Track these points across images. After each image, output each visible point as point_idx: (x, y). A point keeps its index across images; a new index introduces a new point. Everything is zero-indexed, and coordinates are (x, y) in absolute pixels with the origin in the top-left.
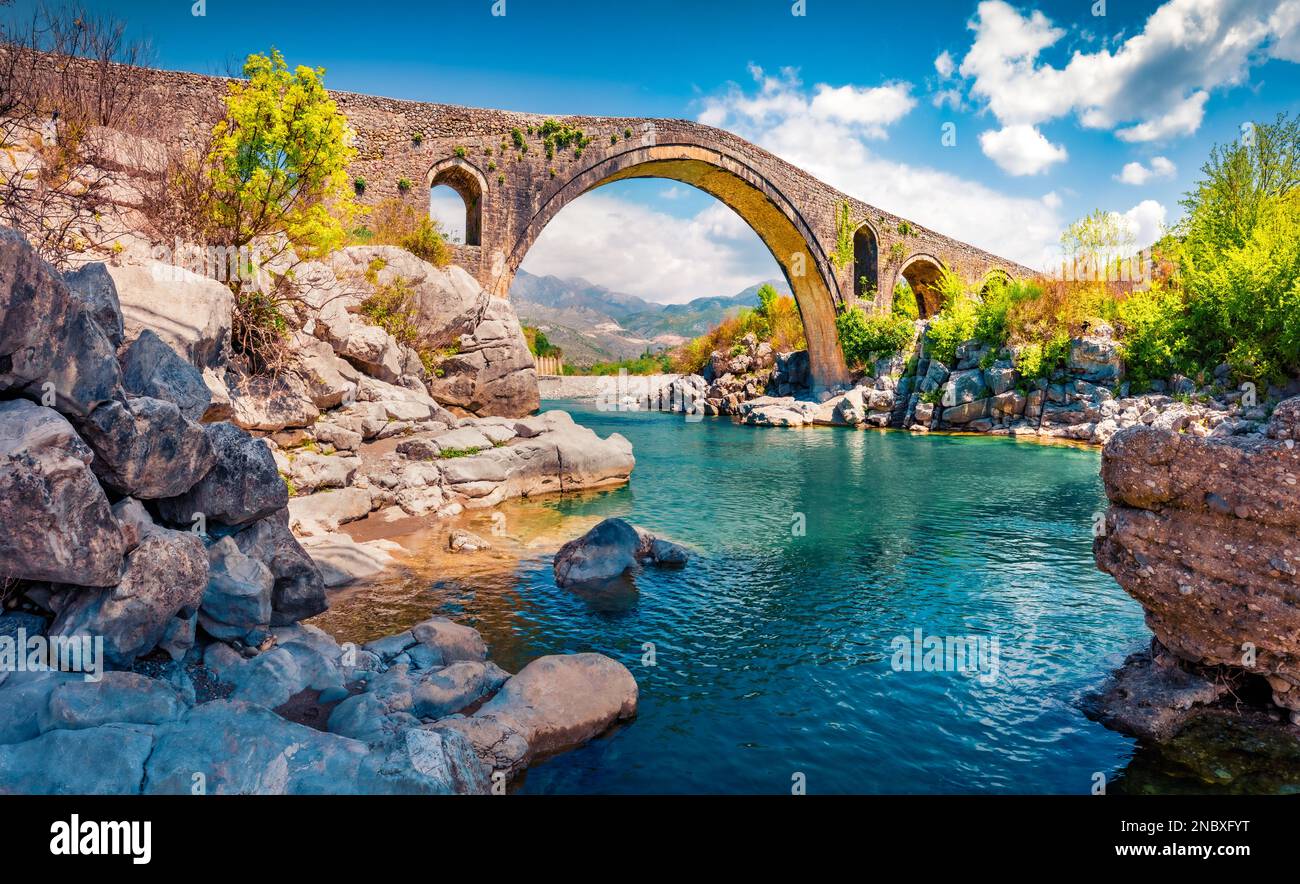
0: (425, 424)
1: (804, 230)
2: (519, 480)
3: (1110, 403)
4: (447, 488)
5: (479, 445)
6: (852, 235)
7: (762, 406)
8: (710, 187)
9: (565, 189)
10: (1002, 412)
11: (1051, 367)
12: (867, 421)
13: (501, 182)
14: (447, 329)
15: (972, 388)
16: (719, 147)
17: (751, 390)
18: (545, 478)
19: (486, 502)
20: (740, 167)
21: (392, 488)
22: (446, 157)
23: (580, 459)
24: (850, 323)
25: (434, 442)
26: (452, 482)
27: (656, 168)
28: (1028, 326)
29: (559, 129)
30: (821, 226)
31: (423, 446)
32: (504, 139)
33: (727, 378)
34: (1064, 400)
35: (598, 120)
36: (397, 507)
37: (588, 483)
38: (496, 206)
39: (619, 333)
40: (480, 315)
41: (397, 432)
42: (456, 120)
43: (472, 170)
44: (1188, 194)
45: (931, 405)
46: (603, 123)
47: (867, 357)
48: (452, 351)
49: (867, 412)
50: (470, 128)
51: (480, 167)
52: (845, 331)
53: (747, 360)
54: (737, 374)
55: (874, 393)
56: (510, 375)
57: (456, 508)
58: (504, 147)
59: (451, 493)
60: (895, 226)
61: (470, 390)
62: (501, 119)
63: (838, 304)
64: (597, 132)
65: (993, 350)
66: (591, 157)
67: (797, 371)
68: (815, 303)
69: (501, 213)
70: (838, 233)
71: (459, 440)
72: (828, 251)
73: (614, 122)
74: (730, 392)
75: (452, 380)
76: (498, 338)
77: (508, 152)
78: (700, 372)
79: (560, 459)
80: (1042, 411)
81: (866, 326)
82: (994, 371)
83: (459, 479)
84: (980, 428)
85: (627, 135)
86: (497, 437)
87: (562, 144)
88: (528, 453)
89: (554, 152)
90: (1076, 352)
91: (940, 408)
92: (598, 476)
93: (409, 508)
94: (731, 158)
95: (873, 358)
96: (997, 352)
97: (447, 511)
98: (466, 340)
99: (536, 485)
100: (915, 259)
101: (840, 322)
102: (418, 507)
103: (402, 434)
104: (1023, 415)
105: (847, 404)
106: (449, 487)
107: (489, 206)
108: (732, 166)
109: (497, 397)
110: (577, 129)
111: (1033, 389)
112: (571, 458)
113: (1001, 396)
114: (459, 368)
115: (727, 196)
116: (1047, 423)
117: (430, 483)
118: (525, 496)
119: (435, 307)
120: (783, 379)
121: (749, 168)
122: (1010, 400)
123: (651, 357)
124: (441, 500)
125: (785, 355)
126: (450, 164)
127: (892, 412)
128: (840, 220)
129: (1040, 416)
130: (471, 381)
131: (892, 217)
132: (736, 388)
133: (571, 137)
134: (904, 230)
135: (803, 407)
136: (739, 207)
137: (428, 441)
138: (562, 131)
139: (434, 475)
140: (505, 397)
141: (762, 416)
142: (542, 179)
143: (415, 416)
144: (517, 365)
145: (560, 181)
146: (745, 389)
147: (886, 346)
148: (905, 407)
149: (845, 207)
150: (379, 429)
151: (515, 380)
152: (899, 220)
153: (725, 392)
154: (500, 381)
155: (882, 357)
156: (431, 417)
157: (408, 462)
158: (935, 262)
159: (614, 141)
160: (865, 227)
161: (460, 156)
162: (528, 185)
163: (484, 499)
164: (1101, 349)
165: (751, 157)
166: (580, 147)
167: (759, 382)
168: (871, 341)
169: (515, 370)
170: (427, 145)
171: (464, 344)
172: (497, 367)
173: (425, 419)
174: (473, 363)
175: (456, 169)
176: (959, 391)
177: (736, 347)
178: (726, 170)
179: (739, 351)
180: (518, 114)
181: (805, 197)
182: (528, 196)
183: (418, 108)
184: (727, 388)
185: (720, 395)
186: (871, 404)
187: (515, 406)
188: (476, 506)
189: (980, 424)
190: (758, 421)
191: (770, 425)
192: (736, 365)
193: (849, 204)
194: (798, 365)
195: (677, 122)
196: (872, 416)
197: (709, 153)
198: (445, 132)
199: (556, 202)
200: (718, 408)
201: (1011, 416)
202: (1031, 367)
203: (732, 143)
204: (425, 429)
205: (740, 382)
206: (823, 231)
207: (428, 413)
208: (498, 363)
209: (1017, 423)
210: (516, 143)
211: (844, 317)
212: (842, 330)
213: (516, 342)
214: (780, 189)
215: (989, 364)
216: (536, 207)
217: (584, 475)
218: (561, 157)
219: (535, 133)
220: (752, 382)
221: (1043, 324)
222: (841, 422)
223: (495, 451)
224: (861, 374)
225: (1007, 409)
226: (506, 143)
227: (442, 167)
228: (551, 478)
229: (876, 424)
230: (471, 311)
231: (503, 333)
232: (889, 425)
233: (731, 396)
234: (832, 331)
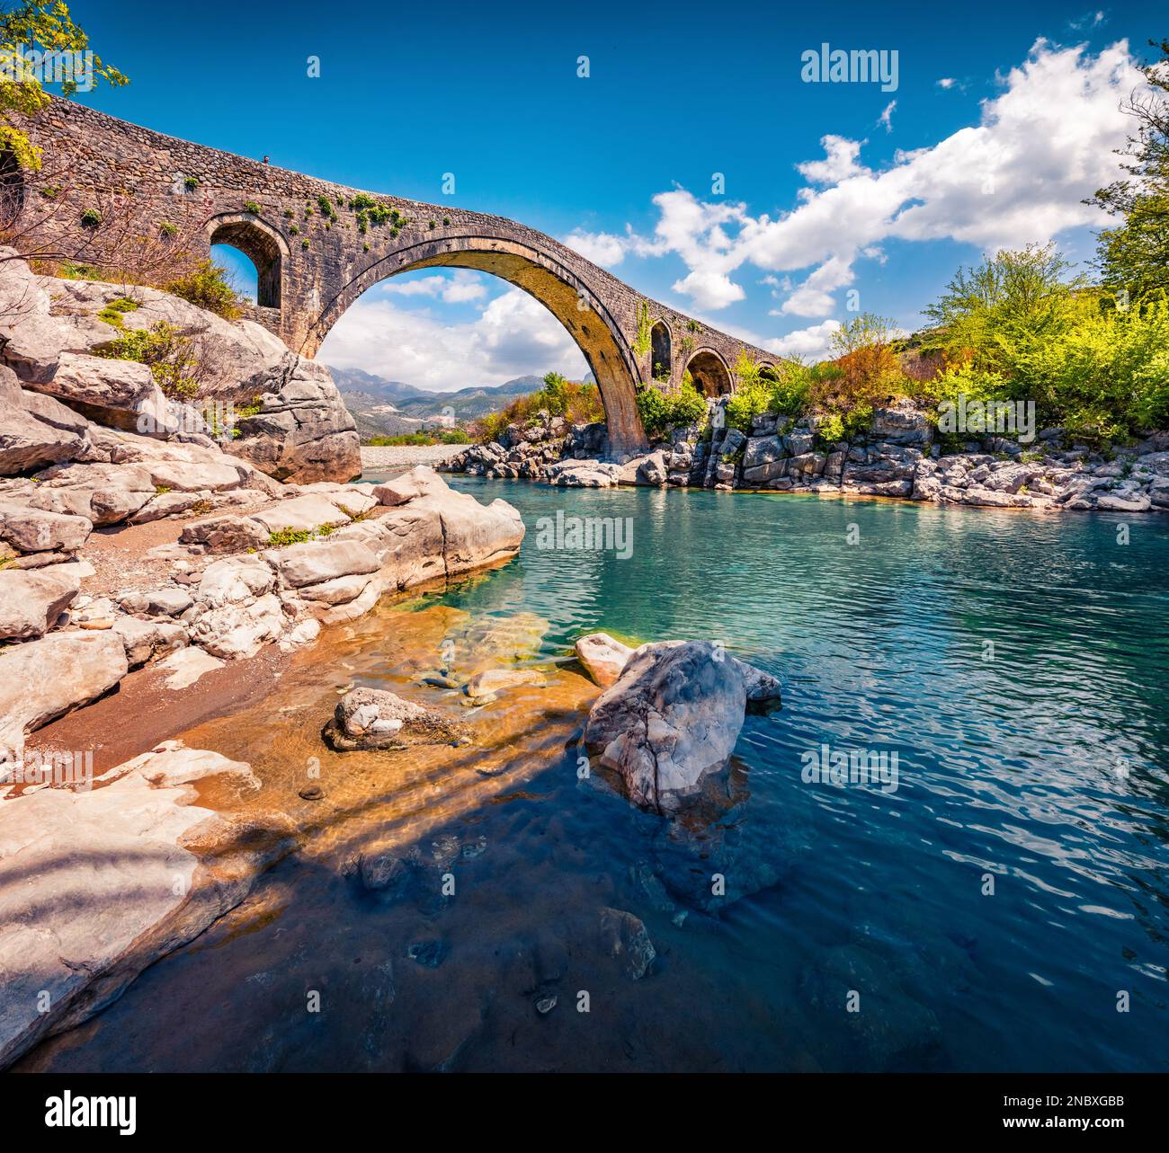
0: (232, 493)
1: (610, 323)
2: (394, 568)
3: (925, 463)
4: (290, 596)
5: (332, 520)
6: (650, 329)
7: (571, 468)
8: (522, 282)
9: (380, 265)
10: (802, 472)
11: (852, 433)
12: (669, 481)
13: (305, 247)
14: (243, 385)
15: (772, 451)
16: (536, 246)
17: (548, 455)
18: (426, 560)
19: (356, 609)
20: (555, 266)
21: (178, 613)
22: (232, 210)
23: (467, 530)
24: (649, 400)
25: (258, 520)
26: (298, 585)
27: (475, 257)
28: (830, 401)
29: (374, 205)
30: (624, 321)
31: (240, 528)
32: (308, 204)
33: (524, 445)
34: (867, 460)
35: (416, 204)
36: (195, 649)
37: (477, 561)
38: (299, 270)
39: (395, 413)
40: (287, 374)
41: (177, 510)
42: (244, 174)
43: (268, 230)
44: (931, 305)
45: (733, 465)
46: (421, 208)
47: (664, 428)
48: (251, 410)
49: (668, 472)
50: (265, 186)
51: (279, 228)
52: (643, 407)
53: (542, 431)
54: (533, 442)
55: (675, 456)
56: (327, 437)
57: (310, 628)
58: (309, 213)
59: (298, 604)
60: (685, 324)
61: (276, 453)
62: (305, 183)
63: (638, 385)
64: (414, 215)
65: (793, 420)
66: (408, 237)
67: (592, 439)
68: (616, 382)
69: (306, 278)
70: (638, 327)
71: (298, 515)
72: (630, 341)
73: (432, 208)
74: (528, 456)
75: (251, 441)
76: (312, 399)
77: (315, 218)
78: (496, 440)
79: (444, 531)
80: (842, 470)
81: (662, 403)
82: (794, 437)
83: (312, 578)
84: (779, 486)
85: (446, 223)
86: (355, 508)
87: (377, 220)
88: (404, 526)
89: (368, 228)
90: (879, 420)
91: (740, 469)
92: (488, 551)
93: (223, 647)
94: (547, 257)
95: (670, 427)
96: (796, 422)
97: (296, 635)
98: (270, 399)
99: (416, 572)
100: (701, 350)
101: (639, 399)
102: (242, 641)
103: (189, 512)
104: (823, 474)
105: (651, 465)
106: (293, 593)
107: (291, 269)
108: (547, 263)
109: (310, 461)
110: (393, 209)
111: (833, 450)
112: (457, 530)
113: (802, 456)
114: (260, 429)
115: (538, 291)
116: (851, 481)
117: (259, 593)
118: (401, 588)
119: (225, 361)
120: (579, 446)
121: (562, 267)
122: (811, 461)
123: (426, 432)
124: (282, 618)
125: (580, 427)
126: (239, 219)
127: (690, 472)
128: (640, 316)
129: (840, 475)
130: (277, 443)
131: (682, 316)
132: (533, 454)
133: (387, 215)
134: (692, 327)
135: (610, 469)
136: (548, 301)
137: (245, 520)
138: (377, 208)
139: (266, 577)
140: (322, 461)
141: (573, 478)
142: (355, 251)
143: (213, 483)
144: (336, 427)
145: (375, 257)
146: (542, 454)
147: (682, 418)
148: (703, 466)
149: (644, 306)
150: (134, 506)
151: (332, 444)
152: (688, 319)
153: (523, 456)
154: (315, 443)
155: (678, 427)
156: (241, 484)
157: (209, 559)
158: (716, 354)
159: (432, 226)
160: (661, 324)
161: (252, 212)
162: (338, 255)
163: (353, 604)
164: (907, 418)
165: (564, 258)
166: (396, 226)
167: (555, 448)
168: (667, 414)
169: (335, 432)
170: (204, 194)
171: (267, 403)
172: (311, 429)
173: (231, 487)
174: (280, 424)
175: (246, 226)
176: (761, 452)
177: (532, 420)
178: (541, 266)
179: (534, 424)
180: (326, 183)
181: (612, 295)
182: (337, 265)
183: (189, 149)
184: (525, 453)
185: (520, 459)
186: (673, 466)
187: (333, 472)
188: (342, 617)
189: (781, 483)
190: (569, 483)
191: (582, 486)
192: (532, 434)
193: (649, 305)
194: (592, 434)
195: (496, 219)
196: (673, 477)
197: (527, 250)
198: (234, 184)
199: (370, 276)
200: (518, 471)
201: (811, 475)
202: (835, 433)
203: (548, 244)
204: (233, 502)
205: (537, 449)
206: (626, 324)
207: (236, 478)
208: (312, 425)
209: (817, 481)
210: (323, 210)
211: (644, 394)
212: (642, 405)
213: (334, 403)
214: (590, 286)
215: (788, 431)
216: (348, 278)
217: (473, 550)
218: (374, 234)
219: (346, 205)
220: (549, 449)
221: (842, 398)
222: (645, 482)
223: (355, 528)
224: (659, 441)
225: (808, 469)
226: (311, 208)
227: (227, 220)
228: (433, 558)
229: (678, 484)
230: (276, 369)
231: (318, 394)
232: (689, 484)
233: (530, 459)
234: (632, 406)
